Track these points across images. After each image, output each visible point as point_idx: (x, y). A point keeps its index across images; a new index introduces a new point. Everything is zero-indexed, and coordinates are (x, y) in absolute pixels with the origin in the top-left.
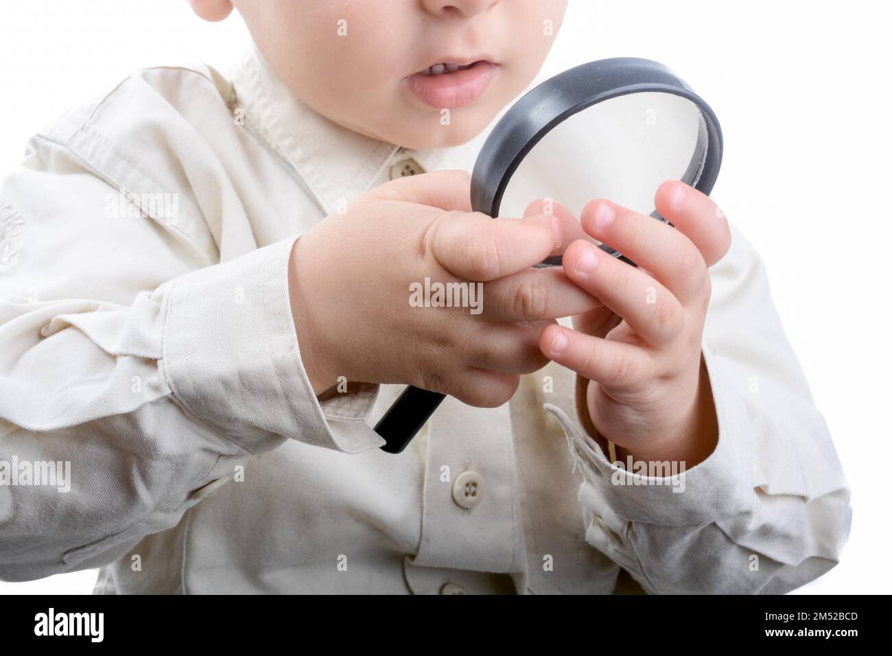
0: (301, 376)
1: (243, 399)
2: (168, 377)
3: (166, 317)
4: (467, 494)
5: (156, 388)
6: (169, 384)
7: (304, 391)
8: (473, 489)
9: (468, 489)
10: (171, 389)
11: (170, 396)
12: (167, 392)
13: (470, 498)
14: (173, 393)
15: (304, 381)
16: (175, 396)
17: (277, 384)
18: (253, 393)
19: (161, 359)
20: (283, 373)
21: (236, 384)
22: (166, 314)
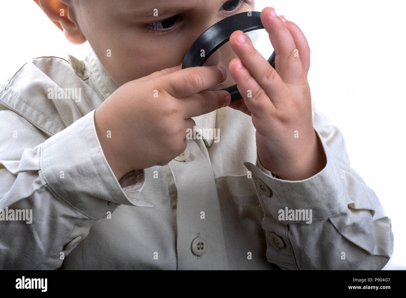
0: (106, 164)
1: (80, 180)
2: (44, 176)
3: (40, 154)
4: (199, 249)
5: (39, 183)
6: (44, 179)
7: (108, 172)
8: (202, 246)
9: (199, 246)
10: (46, 181)
11: (46, 186)
12: (44, 183)
13: (201, 251)
14: (47, 184)
15: (108, 167)
16: (48, 185)
17: (94, 169)
18: (84, 176)
19: (40, 170)
20: (96, 163)
21: (76, 173)
22: (40, 153)
